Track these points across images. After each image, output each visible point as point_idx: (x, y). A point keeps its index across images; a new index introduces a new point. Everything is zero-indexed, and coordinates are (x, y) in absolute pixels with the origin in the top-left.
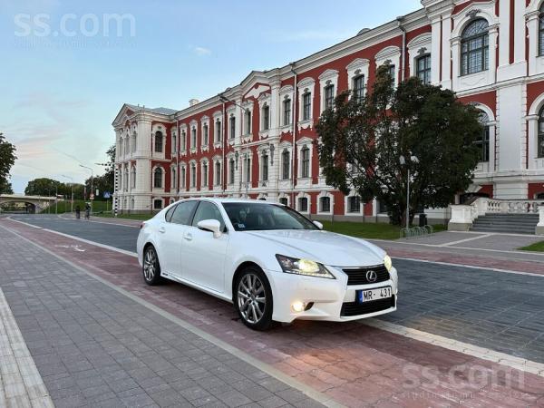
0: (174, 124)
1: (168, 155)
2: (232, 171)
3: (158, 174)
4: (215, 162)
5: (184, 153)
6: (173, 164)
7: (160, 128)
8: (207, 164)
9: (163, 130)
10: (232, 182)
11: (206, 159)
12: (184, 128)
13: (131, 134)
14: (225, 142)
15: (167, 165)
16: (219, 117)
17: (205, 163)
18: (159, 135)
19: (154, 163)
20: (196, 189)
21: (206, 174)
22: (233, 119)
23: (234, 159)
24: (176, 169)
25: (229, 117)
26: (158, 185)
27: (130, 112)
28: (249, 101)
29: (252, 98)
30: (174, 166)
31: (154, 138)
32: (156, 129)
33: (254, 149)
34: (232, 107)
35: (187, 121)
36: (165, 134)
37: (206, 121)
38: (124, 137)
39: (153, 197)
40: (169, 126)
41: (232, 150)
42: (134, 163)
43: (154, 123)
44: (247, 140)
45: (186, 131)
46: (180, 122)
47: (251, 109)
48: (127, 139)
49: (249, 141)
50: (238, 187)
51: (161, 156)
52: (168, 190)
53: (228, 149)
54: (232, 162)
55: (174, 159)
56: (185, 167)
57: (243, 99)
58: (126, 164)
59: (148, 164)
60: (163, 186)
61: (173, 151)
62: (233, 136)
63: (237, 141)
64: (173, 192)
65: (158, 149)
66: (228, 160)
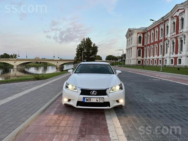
0: (146, 33)
1: (143, 44)
2: (167, 48)
3: (139, 51)
4: (160, 45)
5: (148, 43)
6: (145, 47)
7: (140, 35)
8: (157, 46)
9: (142, 35)
10: (167, 53)
11: (156, 44)
12: (149, 34)
13: (131, 38)
14: (164, 36)
15: (143, 48)
16: (162, 27)
17: (156, 46)
18: (140, 37)
19: (138, 48)
20: (153, 56)
21: (156, 50)
22: (168, 27)
23: (168, 43)
24: (146, 49)
25: (166, 26)
26: (139, 55)
27: (130, 31)
28: (174, 18)
29: (176, 16)
30: (145, 48)
31: (138, 39)
32: (139, 35)
33: (176, 38)
34: (167, 22)
35: (150, 31)
36: (142, 37)
37: (157, 29)
38: (129, 40)
39: (137, 60)
40: (144, 34)
41: (167, 39)
42: (131, 48)
43: (138, 33)
44: (173, 34)
45: (149, 35)
46: (147, 32)
47: (175, 21)
48: (130, 40)
49: (174, 35)
50: (169, 55)
51: (141, 45)
52: (143, 57)
53: (165, 39)
54: (167, 44)
55: (145, 45)
56: (149, 48)
57: (172, 17)
58: (129, 49)
59: (136, 48)
60: (141, 55)
61: (145, 42)
62: (167, 34)
63: (169, 35)
64: (145, 58)
65: (140, 42)
66: (165, 44)
